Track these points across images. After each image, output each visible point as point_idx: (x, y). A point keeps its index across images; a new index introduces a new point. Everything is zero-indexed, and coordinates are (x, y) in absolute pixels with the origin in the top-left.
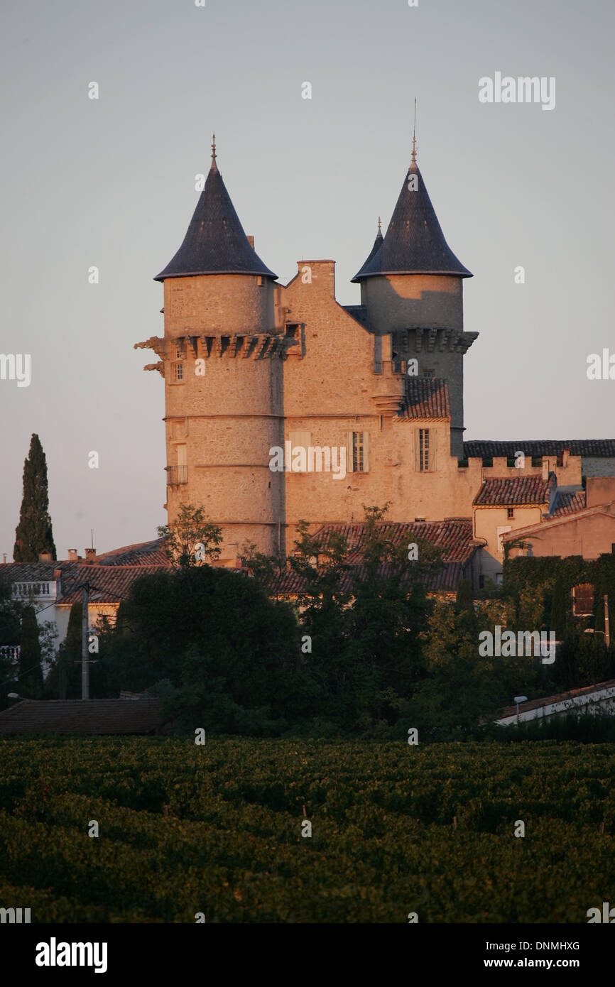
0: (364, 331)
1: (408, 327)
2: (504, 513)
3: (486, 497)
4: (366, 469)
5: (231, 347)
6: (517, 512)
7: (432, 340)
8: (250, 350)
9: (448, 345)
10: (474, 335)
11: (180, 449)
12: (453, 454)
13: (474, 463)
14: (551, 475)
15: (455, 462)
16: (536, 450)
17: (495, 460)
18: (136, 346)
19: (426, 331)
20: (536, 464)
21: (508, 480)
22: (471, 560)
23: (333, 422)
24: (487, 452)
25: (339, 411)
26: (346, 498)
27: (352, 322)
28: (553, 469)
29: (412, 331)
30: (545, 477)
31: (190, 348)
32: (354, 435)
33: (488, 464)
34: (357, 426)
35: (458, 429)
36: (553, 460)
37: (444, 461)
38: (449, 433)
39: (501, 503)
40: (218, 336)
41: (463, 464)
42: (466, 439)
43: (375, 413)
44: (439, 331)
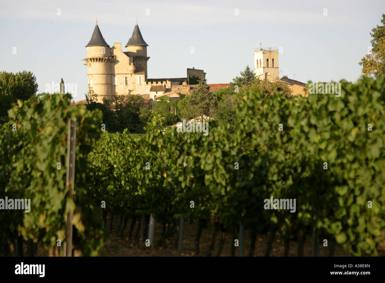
0: (127, 57)
1: (136, 56)
2: (155, 92)
3: (152, 90)
4: (128, 84)
5: (101, 61)
6: (158, 92)
7: (141, 59)
8: (105, 61)
9: (144, 60)
10: (149, 58)
11: (91, 80)
12: (145, 81)
13: (150, 83)
14: (165, 85)
15: (146, 83)
16: (162, 80)
17: (154, 82)
18: (82, 60)
19: (140, 57)
20: (162, 83)
21: (156, 86)
22: (149, 102)
23: (121, 75)
24: (152, 81)
25: (122, 73)
26: (124, 90)
27: (125, 55)
28: (165, 84)
29: (137, 57)
30: (164, 85)
31: (93, 60)
32: (126, 77)
33: (152, 83)
34: (126, 76)
35: (146, 76)
36: (165, 82)
37: (144, 83)
38: (144, 77)
39: (155, 91)
40: (98, 58)
41: (147, 83)
42: (148, 78)
43: (130, 73)
44: (142, 57)
